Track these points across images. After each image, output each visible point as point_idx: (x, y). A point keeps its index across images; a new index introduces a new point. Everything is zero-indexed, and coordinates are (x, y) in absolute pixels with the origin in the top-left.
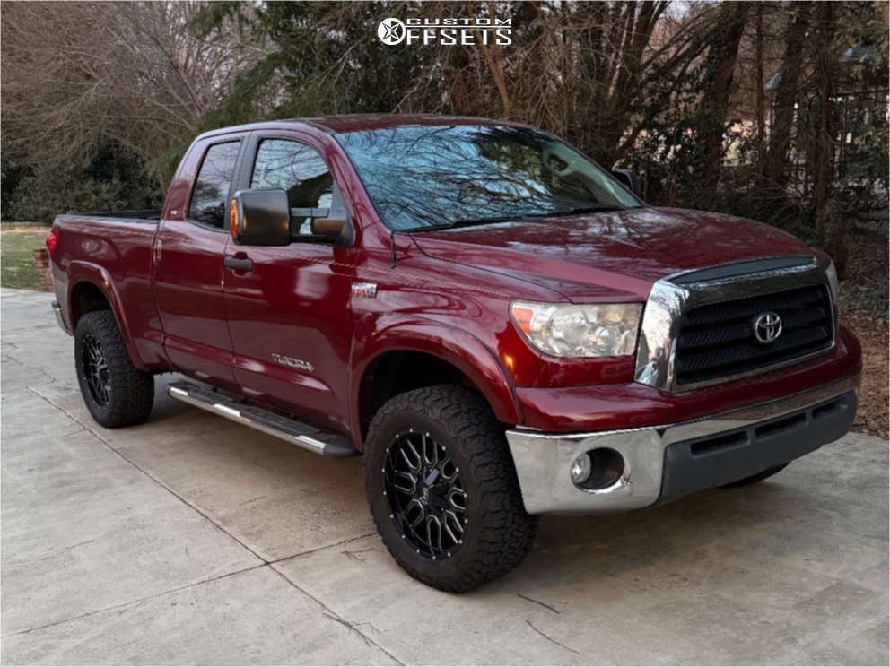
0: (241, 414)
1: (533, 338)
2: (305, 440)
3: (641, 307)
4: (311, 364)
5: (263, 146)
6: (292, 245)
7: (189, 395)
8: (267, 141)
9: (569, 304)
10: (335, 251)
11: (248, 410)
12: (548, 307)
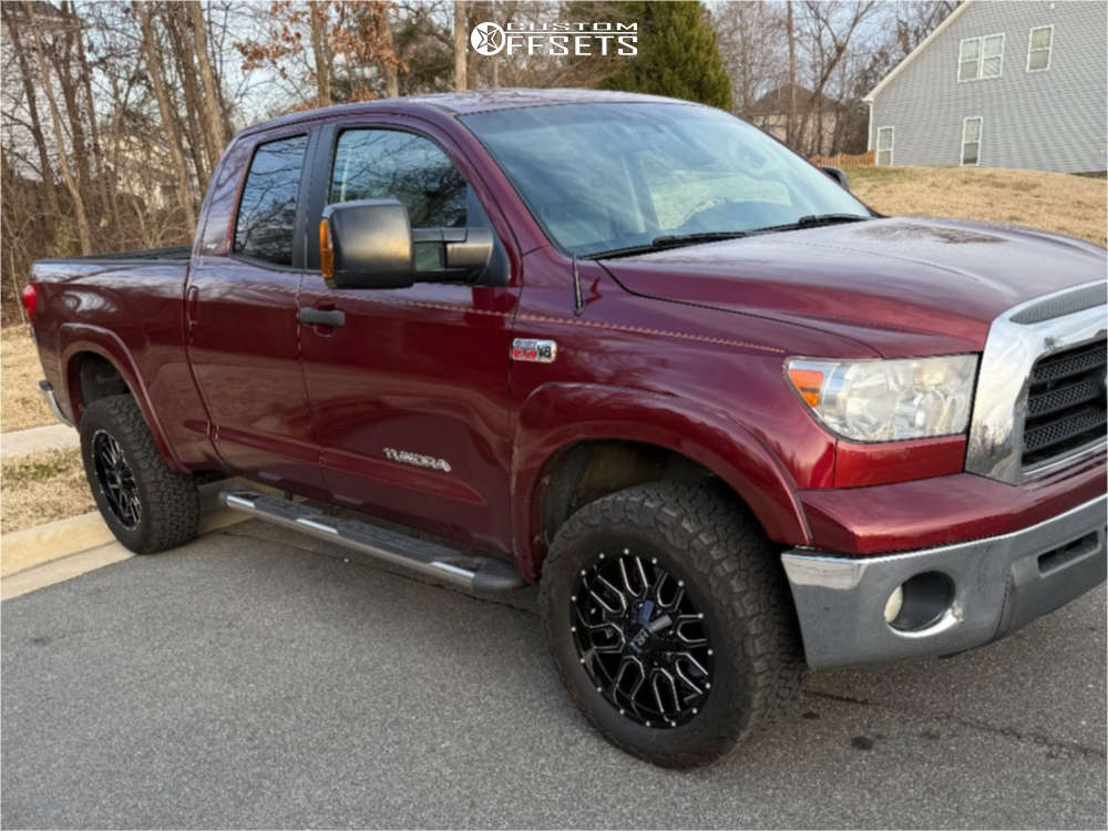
0: (340, 533)
1: (823, 415)
2: (442, 566)
3: (975, 359)
4: (447, 461)
5: (344, 140)
6: (416, 285)
7: (256, 505)
8: (347, 133)
9: (880, 359)
10: (476, 293)
11: (349, 527)
12: (848, 366)
